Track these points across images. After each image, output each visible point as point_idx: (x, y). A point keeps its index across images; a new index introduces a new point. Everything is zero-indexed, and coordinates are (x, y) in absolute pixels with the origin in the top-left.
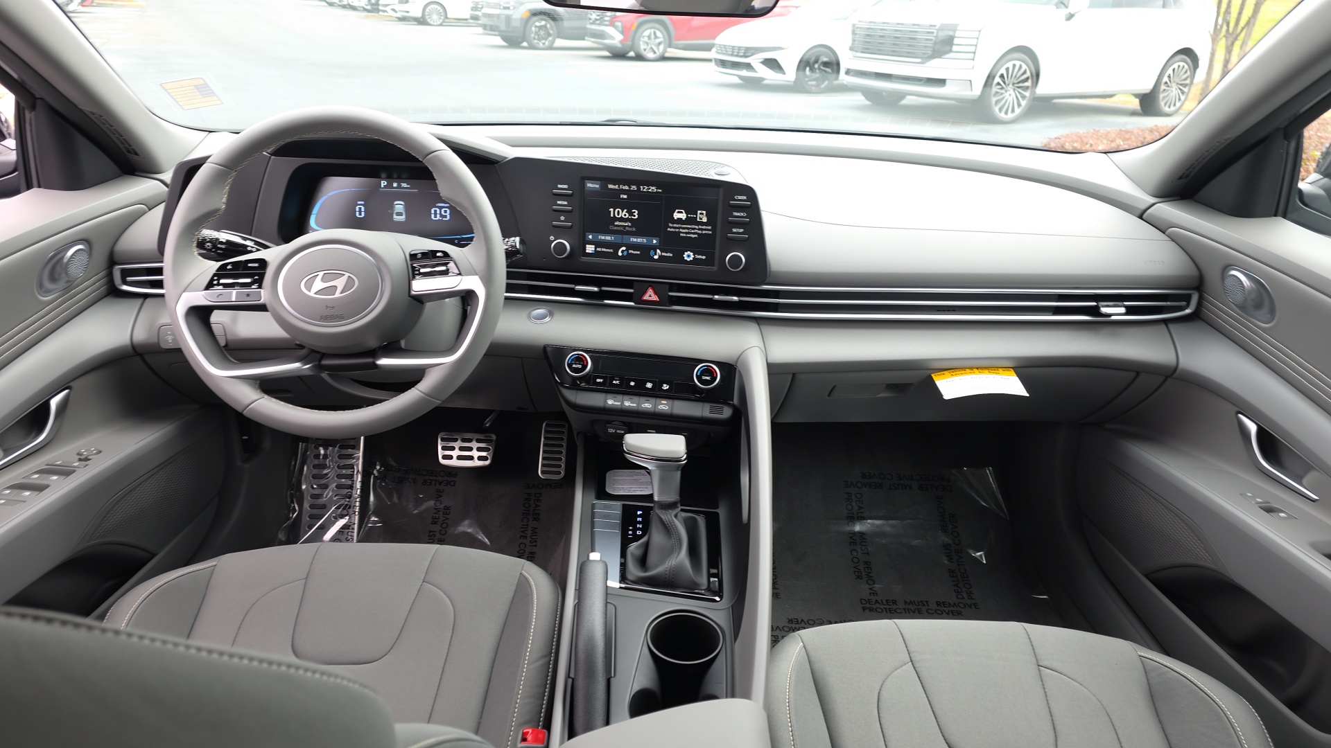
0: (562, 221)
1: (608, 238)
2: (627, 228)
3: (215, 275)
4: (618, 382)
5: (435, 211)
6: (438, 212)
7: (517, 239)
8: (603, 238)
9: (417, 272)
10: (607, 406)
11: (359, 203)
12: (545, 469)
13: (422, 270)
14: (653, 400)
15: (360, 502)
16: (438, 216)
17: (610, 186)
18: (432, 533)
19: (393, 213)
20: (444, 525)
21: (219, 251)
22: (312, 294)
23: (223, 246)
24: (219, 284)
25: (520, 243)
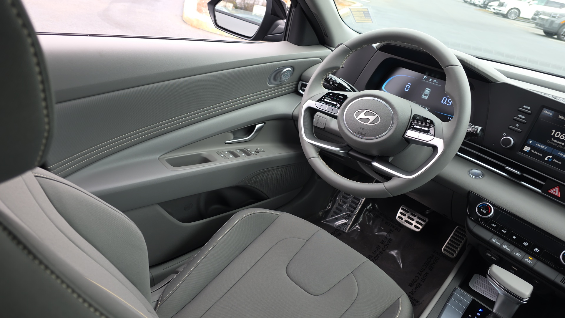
0: (516, 127)
1: (543, 147)
2: (559, 146)
3: (324, 96)
4: (505, 232)
5: (445, 99)
6: (446, 100)
7: (480, 128)
8: (539, 145)
9: (413, 126)
10: (491, 241)
11: (409, 84)
12: (446, 249)
13: (415, 126)
14: (524, 254)
15: (356, 217)
16: (445, 102)
17: (560, 117)
18: (379, 247)
19: (423, 94)
20: (386, 247)
21: (334, 87)
22: (357, 119)
23: (337, 85)
24: (323, 101)
25: (480, 130)
